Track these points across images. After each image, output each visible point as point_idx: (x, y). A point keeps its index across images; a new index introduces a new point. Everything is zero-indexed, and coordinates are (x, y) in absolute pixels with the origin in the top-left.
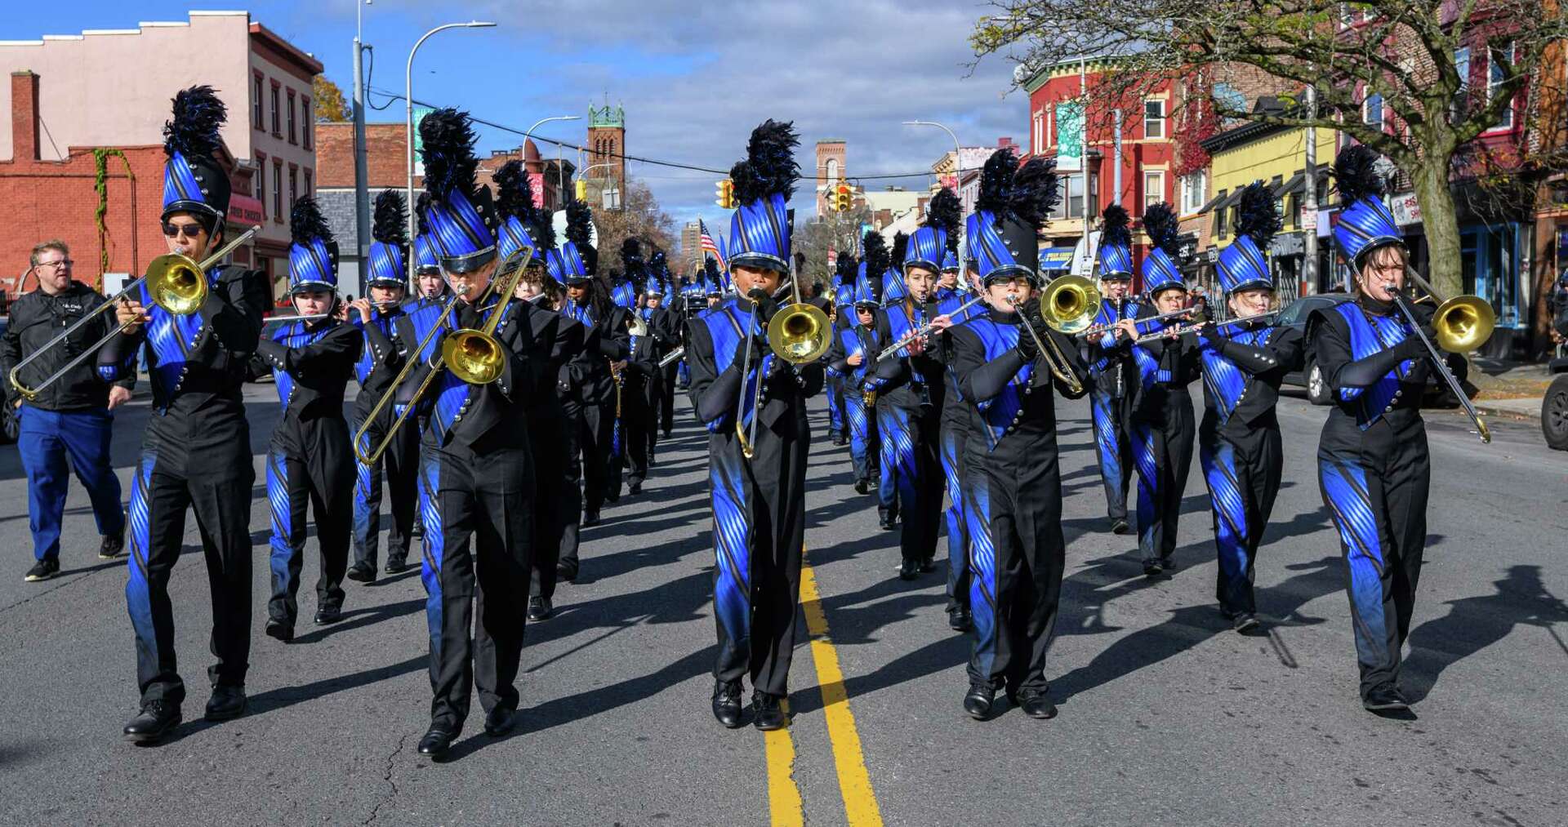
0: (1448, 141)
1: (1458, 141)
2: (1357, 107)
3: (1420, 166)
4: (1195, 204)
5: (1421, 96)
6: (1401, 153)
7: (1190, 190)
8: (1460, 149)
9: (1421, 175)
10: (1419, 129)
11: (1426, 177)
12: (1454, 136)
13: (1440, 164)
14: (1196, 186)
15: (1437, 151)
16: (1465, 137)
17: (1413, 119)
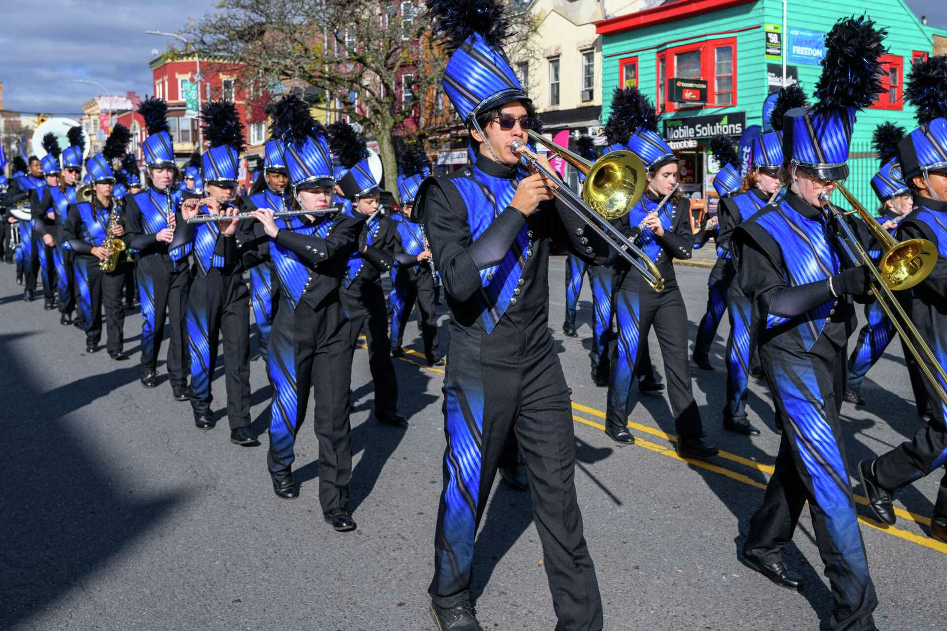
0: (391, 122)
1: (395, 123)
2: (351, 104)
3: (380, 133)
4: (259, 139)
5: (380, 102)
6: (372, 126)
7: (256, 132)
8: (396, 126)
9: (381, 136)
10: (379, 116)
11: (382, 138)
12: (393, 120)
13: (388, 132)
14: (259, 129)
15: (387, 127)
16: (398, 121)
17: (376, 112)
